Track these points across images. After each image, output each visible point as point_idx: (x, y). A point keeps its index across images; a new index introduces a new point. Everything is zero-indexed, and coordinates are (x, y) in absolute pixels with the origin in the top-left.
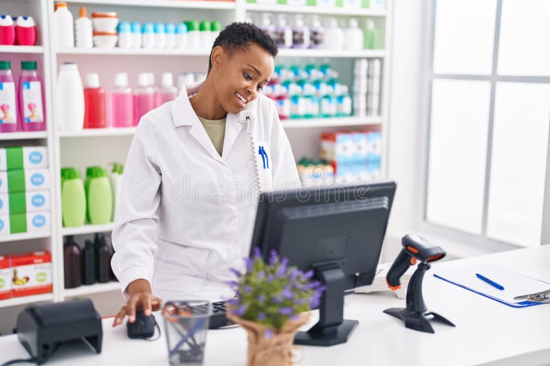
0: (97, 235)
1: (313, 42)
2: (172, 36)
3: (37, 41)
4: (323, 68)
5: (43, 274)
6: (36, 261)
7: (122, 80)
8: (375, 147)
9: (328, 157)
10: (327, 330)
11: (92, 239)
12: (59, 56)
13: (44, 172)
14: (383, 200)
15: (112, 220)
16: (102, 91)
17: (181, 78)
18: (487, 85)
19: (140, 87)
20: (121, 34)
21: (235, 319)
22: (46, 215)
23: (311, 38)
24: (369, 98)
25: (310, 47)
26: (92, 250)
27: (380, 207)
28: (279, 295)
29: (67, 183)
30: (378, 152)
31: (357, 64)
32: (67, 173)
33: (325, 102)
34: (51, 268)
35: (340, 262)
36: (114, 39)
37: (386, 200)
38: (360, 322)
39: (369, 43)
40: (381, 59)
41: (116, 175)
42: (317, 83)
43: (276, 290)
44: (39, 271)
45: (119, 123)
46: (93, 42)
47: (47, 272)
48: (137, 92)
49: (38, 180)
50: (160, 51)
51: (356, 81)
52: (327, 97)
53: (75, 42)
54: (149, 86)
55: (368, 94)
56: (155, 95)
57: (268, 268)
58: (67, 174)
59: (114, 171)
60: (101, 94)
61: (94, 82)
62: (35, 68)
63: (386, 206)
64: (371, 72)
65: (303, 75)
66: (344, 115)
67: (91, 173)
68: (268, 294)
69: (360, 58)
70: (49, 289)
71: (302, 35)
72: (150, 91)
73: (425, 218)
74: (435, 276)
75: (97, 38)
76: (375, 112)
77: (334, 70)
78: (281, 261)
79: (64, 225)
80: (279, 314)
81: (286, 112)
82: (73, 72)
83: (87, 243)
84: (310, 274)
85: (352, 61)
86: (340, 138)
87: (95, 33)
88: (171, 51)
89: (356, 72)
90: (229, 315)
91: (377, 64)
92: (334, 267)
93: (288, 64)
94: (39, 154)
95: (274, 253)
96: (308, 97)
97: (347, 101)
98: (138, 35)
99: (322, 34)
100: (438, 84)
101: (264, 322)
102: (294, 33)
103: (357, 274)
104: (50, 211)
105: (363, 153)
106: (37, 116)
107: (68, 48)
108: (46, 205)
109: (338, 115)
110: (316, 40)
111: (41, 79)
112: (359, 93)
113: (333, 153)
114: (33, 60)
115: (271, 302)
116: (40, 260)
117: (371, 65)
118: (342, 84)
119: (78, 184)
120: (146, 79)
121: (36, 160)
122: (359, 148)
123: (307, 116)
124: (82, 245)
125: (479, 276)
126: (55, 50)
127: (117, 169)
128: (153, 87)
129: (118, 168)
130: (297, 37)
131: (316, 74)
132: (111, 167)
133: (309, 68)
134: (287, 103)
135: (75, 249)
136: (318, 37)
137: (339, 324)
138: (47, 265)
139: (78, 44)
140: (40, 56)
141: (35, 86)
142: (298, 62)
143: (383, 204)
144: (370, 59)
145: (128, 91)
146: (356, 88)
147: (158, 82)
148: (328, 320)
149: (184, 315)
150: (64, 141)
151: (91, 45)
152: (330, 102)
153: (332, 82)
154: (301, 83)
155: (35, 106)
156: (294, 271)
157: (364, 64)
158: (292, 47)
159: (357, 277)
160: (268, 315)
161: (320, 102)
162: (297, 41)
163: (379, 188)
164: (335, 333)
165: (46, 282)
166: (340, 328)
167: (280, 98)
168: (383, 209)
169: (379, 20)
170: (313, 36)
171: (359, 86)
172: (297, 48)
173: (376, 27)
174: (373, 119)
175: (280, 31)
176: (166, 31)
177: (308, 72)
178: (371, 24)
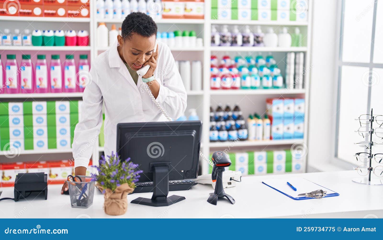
2: (165, 39)
3: (88, 44)
4: (267, 59)
8: (300, 108)
9: (269, 113)
10: (158, 198)
12: (99, 51)
14: (193, 132)
18: (367, 70)
23: (255, 40)
24: (296, 77)
25: (254, 46)
30: (302, 111)
31: (288, 56)
33: (264, 79)
35: (167, 163)
38: (186, 198)
39: (296, 42)
40: (305, 53)
42: (261, 68)
51: (288, 67)
52: (267, 76)
55: (295, 75)
62: (87, 58)
64: (297, 61)
65: (253, 62)
66: (278, 87)
69: (291, 52)
71: (248, 38)
73: (336, 155)
74: (263, 183)
76: (300, 86)
77: (275, 60)
79: (100, 145)
85: (285, 54)
86: (275, 102)
89: (288, 61)
91: (302, 55)
92: (163, 165)
96: (252, 76)
97: (280, 79)
100: (345, 69)
102: (243, 37)
103: (183, 171)
105: (291, 112)
107: (105, 47)
109: (273, 87)
110: (258, 41)
111: (89, 64)
112: (289, 74)
113: (271, 111)
114: (86, 54)
117: (297, 56)
118: (277, 67)
122: (289, 108)
123: (252, 88)
125: (288, 184)
126: (97, 49)
130: (245, 39)
131: (262, 62)
133: (257, 58)
136: (260, 39)
139: (110, 44)
140: (89, 52)
141: (86, 67)
142: (250, 54)
144: (296, 53)
146: (288, 71)
148: (157, 194)
152: (268, 79)
153: (272, 67)
154: (250, 68)
157: (293, 55)
158: (242, 46)
161: (261, 79)
162: (246, 42)
169: (303, 28)
170: (256, 38)
171: (290, 69)
172: (246, 46)
173: (301, 32)
174: (298, 91)
175: (234, 36)
176: (162, 37)
177: (257, 61)
178: (297, 31)
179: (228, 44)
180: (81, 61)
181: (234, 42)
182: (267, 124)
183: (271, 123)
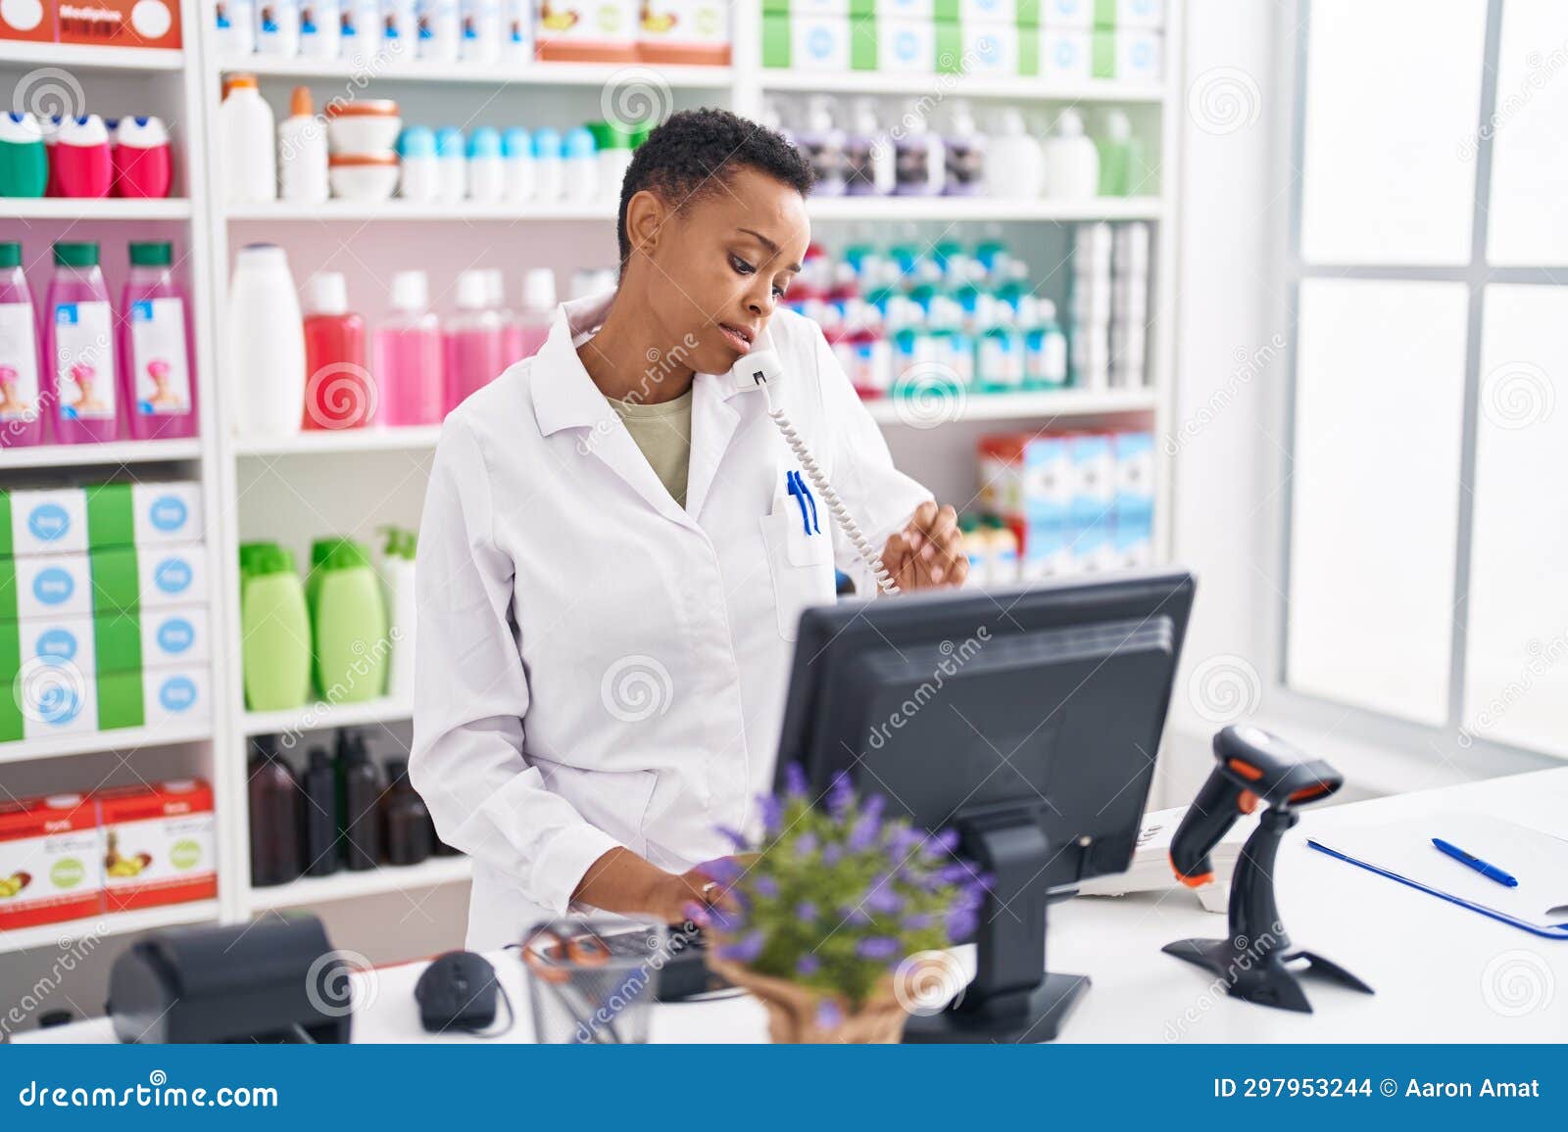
0: (341, 732)
1: (953, 179)
2: (553, 164)
3: (174, 185)
4: (985, 252)
5: (191, 846)
6: (169, 808)
7: (411, 291)
8: (1134, 475)
9: (1001, 505)
10: (999, 1004)
11: (328, 745)
12: (234, 226)
13: (192, 555)
14: (1155, 627)
15: (385, 690)
16: (355, 323)
17: (578, 282)
18: (1457, 295)
19: (463, 310)
20: (409, 162)
21: (732, 971)
22: (197, 676)
23: (949, 167)
24: (1118, 334)
25: (945, 193)
26: (328, 776)
27: (1147, 645)
28: (858, 904)
29: (257, 585)
30: (1143, 489)
31: (1082, 238)
32: (256, 557)
33: (990, 348)
34: (212, 828)
35: (1033, 806)
36: (387, 176)
37: (1165, 626)
38: (1094, 980)
39: (1116, 179)
40: (1151, 225)
41: (395, 563)
42: (966, 296)
43: (847, 887)
44: (179, 837)
45: (405, 411)
46: (331, 184)
47: (201, 838)
48: (454, 326)
49: (176, 577)
50: (520, 207)
51: (1080, 289)
52: (997, 333)
53: (279, 186)
54: (488, 308)
55: (1113, 324)
56: (506, 333)
57: (827, 825)
58: (255, 559)
59: (390, 549)
60: (353, 331)
61: (333, 298)
62: (168, 260)
63: (1164, 643)
64: (1120, 263)
65: (929, 271)
66: (1046, 385)
67: (325, 555)
68: (826, 899)
69: (1090, 223)
70: (206, 889)
71: (922, 156)
72: (491, 322)
73: (1283, 677)
74: (1313, 845)
75: (342, 174)
76: (1134, 377)
77: (1017, 255)
78: (862, 804)
79: (248, 705)
80: (858, 959)
81: (879, 378)
82: (272, 268)
83: (316, 755)
84: (947, 841)
85: (1068, 232)
86: (1036, 449)
87: (334, 161)
88: (550, 207)
89: (1080, 261)
90: (716, 961)
91: (1138, 237)
92: (1019, 820)
93: (884, 241)
94: (177, 504)
95: (841, 780)
96: (939, 333)
97: (1054, 345)
98: (457, 162)
99: (979, 156)
100: (1315, 294)
101: (814, 982)
102: (901, 153)
103: (1086, 842)
104: (209, 665)
105: (1102, 495)
106: (173, 397)
107: (261, 202)
108: (198, 651)
109: (1027, 385)
110: (962, 172)
111: (183, 292)
112: (1086, 324)
113: (1014, 494)
114: (162, 238)
115: (835, 922)
116: (183, 806)
117: (1120, 242)
118: (1039, 295)
119: (289, 587)
120: (479, 288)
121: (169, 521)
122: (1091, 478)
124: (301, 763)
125: (1442, 846)
126: (223, 212)
127: (398, 544)
128: (498, 309)
129: (402, 542)
130: (909, 163)
131: (964, 269)
132: (383, 540)
133: (943, 252)
134: (881, 351)
135: (282, 774)
136: (969, 163)
137: (1034, 985)
138: (201, 819)
139: (287, 190)
140: (182, 226)
141: (167, 310)
142: (911, 234)
143: (1156, 637)
144: (1117, 225)
145: (429, 323)
146: (1079, 309)
147: (513, 298)
148: (1002, 976)
149: (586, 962)
150: (247, 465)
151: (324, 192)
152: (1005, 347)
153: (1009, 292)
154: (920, 295)
155: (166, 367)
156: (900, 832)
157: (1101, 238)
158: (894, 193)
159: (1084, 848)
160: (827, 961)
161: (975, 350)
162: (909, 176)
163: (1145, 591)
164: (1023, 1011)
165: (199, 869)
166: (1035, 998)
167: (861, 339)
168: (1158, 652)
169: (1144, 113)
170: (955, 161)
171: (1089, 300)
172: (908, 194)
173: (1135, 130)
174: (1128, 397)
175: (859, 148)
176: (536, 151)
177: (942, 265)
178: (1119, 126)
179: (836, 185)
180: (140, 277)
181: (858, 177)
182: (1006, 556)
183: (1021, 549)
